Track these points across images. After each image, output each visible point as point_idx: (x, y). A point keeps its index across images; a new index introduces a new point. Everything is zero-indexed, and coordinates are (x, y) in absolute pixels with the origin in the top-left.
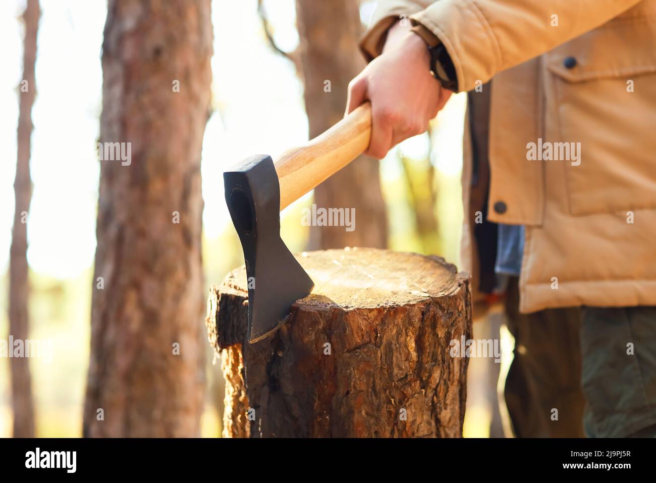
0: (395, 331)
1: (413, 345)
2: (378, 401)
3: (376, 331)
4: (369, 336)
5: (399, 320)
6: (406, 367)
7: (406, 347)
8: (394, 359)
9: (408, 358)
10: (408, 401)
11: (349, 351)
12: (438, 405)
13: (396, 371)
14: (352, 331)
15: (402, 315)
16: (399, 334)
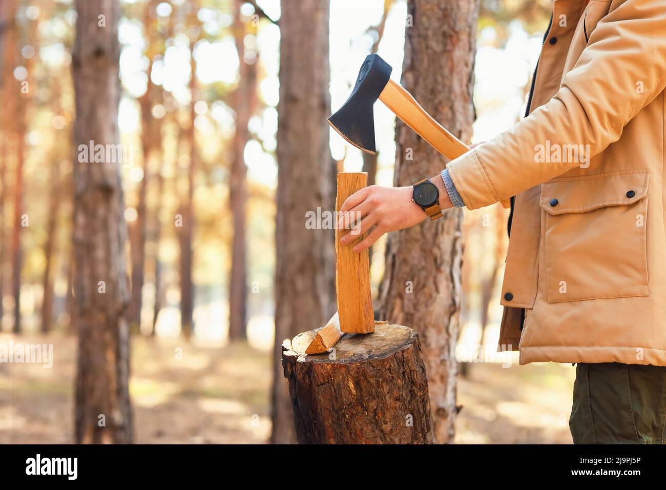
0: (341, 377)
1: (352, 386)
2: (337, 415)
3: (330, 376)
4: (328, 379)
5: (343, 370)
6: (350, 398)
7: (349, 387)
8: (343, 393)
9: (350, 392)
10: (355, 417)
11: (318, 386)
12: (379, 421)
13: (344, 400)
14: (318, 375)
15: (344, 369)
16: (344, 379)
